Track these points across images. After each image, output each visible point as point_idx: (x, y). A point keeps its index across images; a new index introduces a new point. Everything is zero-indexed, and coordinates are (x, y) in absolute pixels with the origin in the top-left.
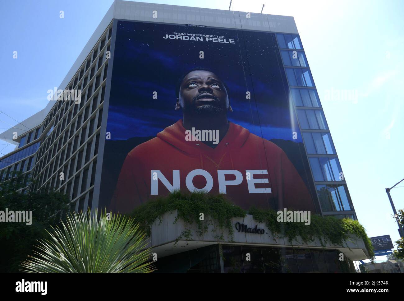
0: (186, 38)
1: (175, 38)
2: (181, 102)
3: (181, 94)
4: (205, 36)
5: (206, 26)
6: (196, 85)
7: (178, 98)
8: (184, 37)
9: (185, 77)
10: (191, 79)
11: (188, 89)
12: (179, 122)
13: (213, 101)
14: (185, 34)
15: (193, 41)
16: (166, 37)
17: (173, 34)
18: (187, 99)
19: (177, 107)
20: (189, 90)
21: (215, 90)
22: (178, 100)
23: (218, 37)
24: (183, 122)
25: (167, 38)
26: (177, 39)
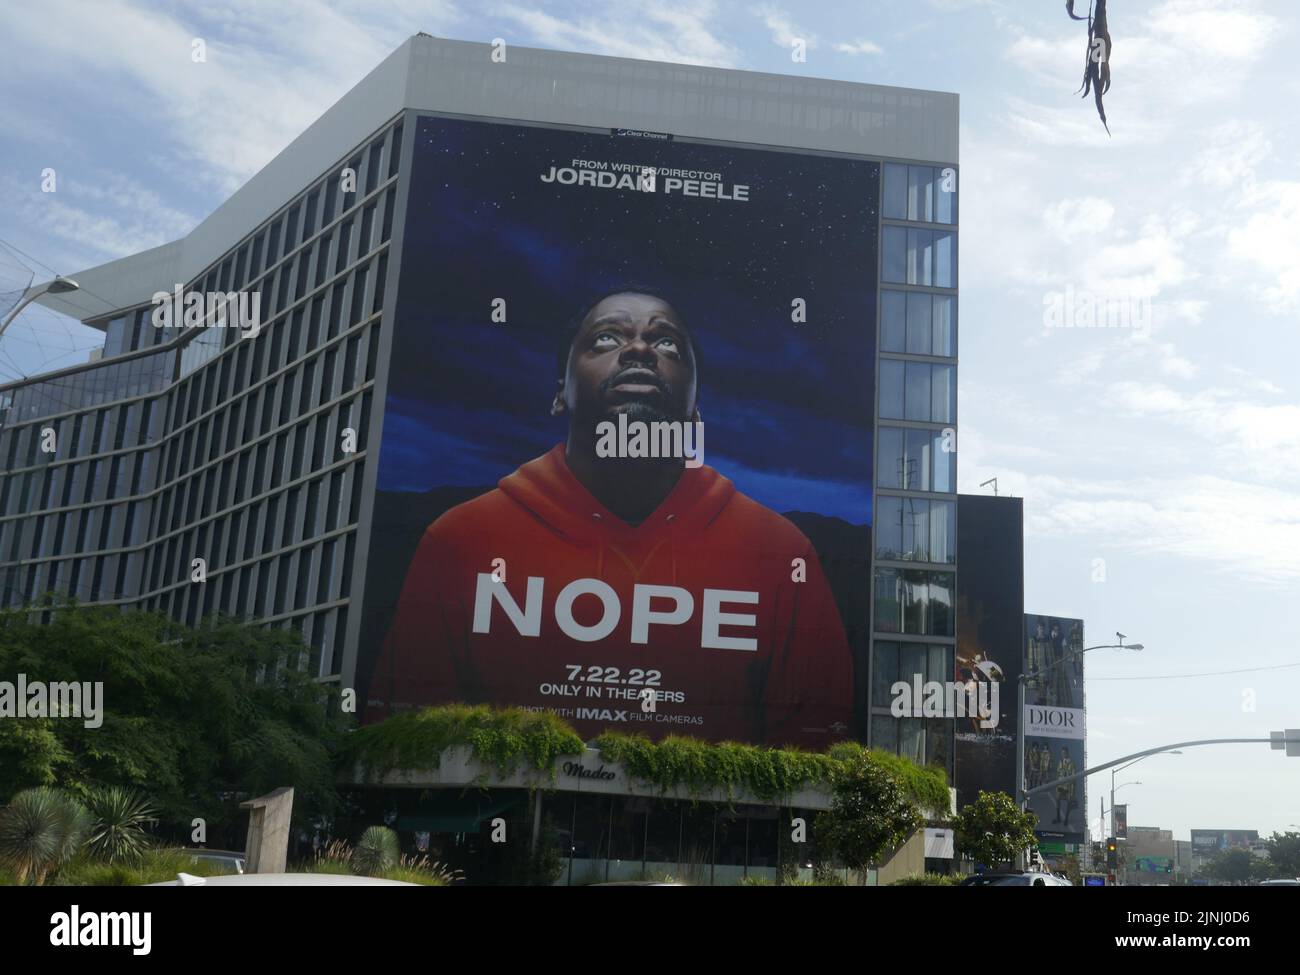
0: (607, 180)
1: (573, 181)
2: (569, 393)
3: (571, 367)
4: (665, 172)
5: (670, 136)
6: (615, 340)
7: (561, 381)
8: (601, 175)
9: (589, 315)
10: (604, 321)
11: (591, 351)
12: (556, 450)
13: (653, 393)
14: (606, 164)
15: (626, 189)
16: (548, 177)
17: (571, 167)
18: (584, 383)
19: (556, 407)
20: (593, 357)
21: (664, 358)
22: (561, 387)
23: (703, 175)
24: (567, 451)
25: (551, 179)
26: (581, 183)
